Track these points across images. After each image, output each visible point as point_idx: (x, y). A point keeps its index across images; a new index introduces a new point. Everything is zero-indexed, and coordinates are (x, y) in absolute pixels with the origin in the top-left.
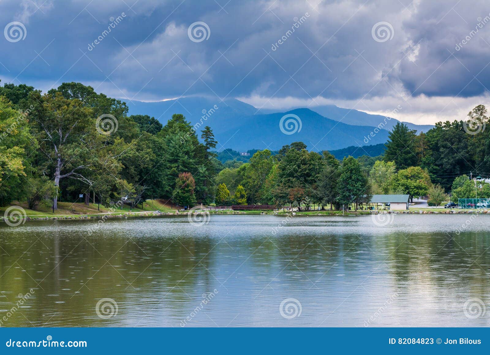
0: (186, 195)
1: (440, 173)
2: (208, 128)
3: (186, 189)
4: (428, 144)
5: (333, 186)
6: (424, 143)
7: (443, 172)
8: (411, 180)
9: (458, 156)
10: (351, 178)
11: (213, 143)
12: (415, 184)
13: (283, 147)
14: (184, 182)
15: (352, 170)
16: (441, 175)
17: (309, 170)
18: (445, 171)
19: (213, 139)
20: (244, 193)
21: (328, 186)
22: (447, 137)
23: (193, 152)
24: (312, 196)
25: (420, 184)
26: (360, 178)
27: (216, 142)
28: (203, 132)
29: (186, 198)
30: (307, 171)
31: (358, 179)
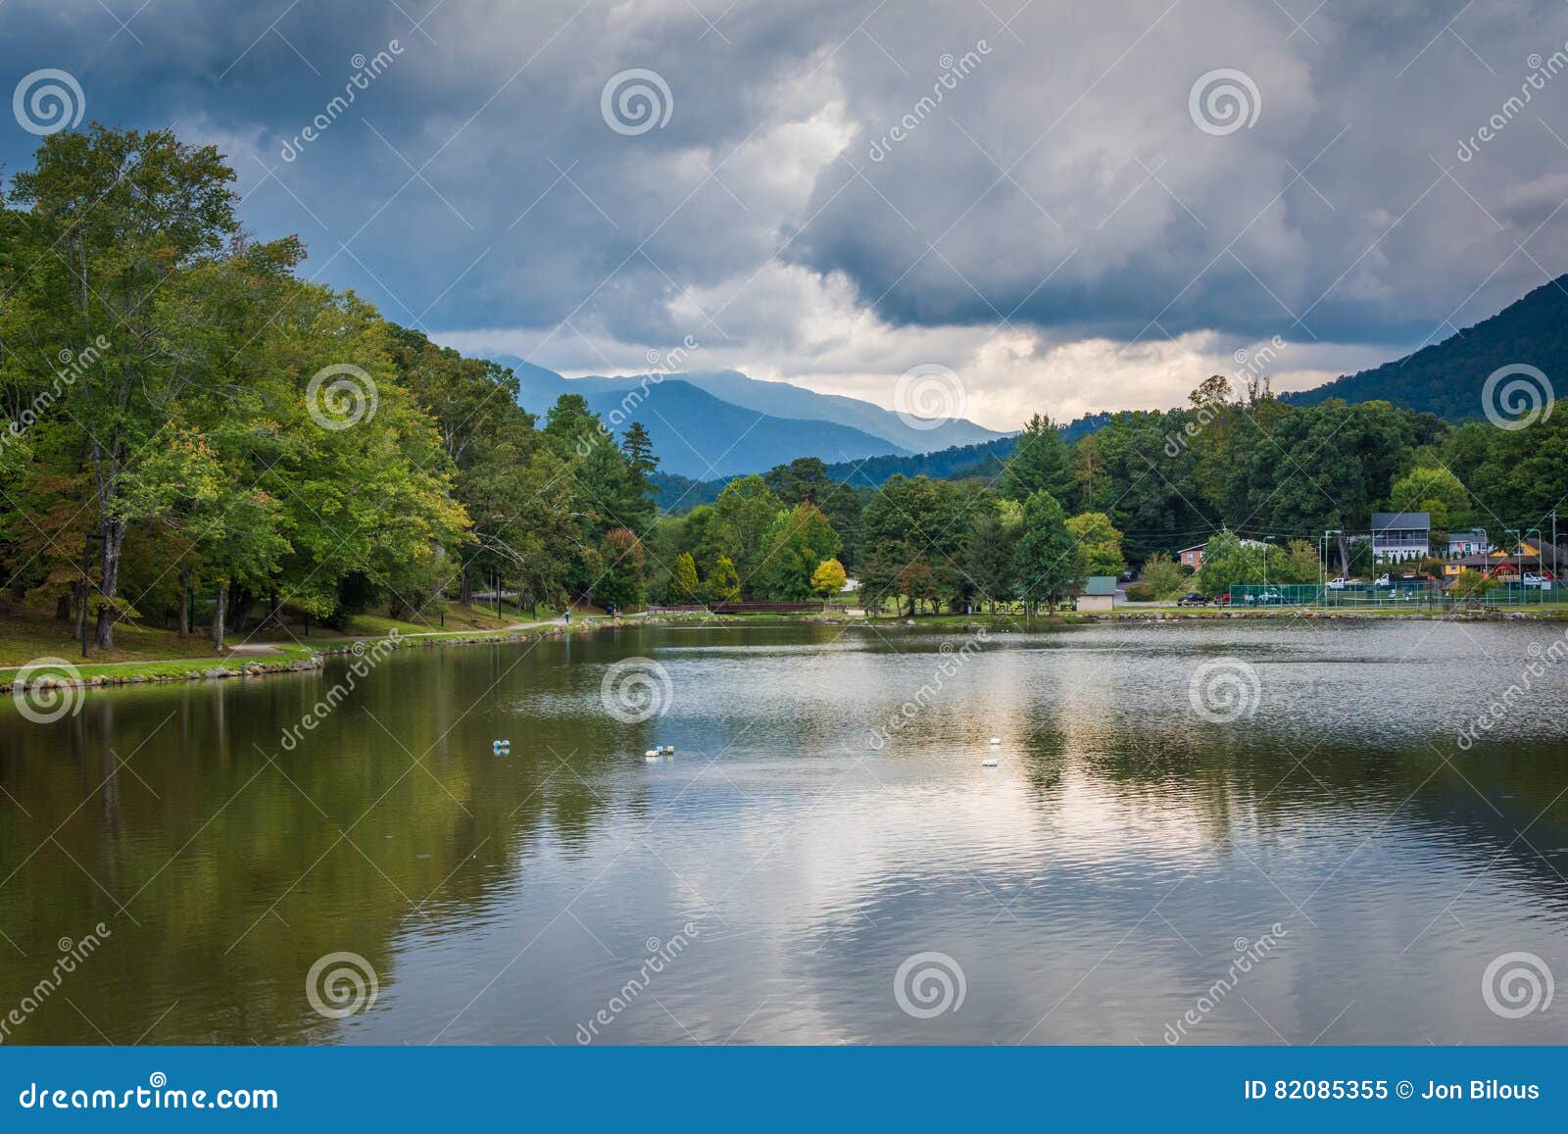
0: (626, 580)
1: (1132, 527)
2: (637, 427)
3: (626, 566)
4: (1104, 462)
5: (1002, 559)
6: (1092, 462)
7: (1138, 526)
8: (1086, 543)
9: (1172, 489)
10: (1047, 540)
11: (649, 460)
12: (1096, 553)
13: (774, 469)
14: (620, 551)
15: (1048, 524)
16: (1132, 533)
17: (940, 523)
18: (1144, 524)
19: (648, 451)
20: (733, 574)
21: (990, 560)
22: (1148, 445)
23: (626, 481)
24: (949, 583)
25: (1106, 553)
26: (1066, 541)
27: (657, 459)
28: (629, 435)
29: (626, 586)
30: (935, 526)
31: (1061, 543)
